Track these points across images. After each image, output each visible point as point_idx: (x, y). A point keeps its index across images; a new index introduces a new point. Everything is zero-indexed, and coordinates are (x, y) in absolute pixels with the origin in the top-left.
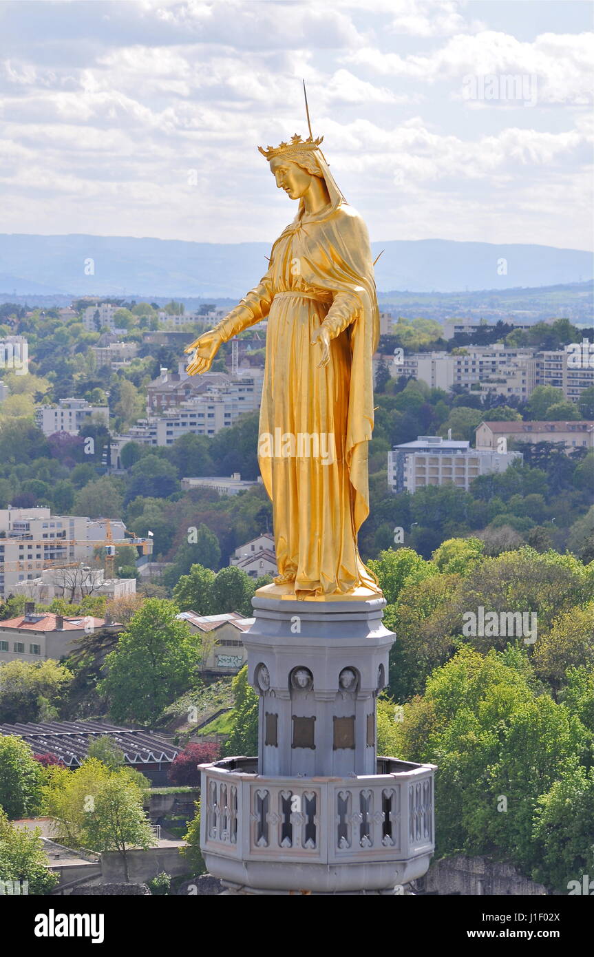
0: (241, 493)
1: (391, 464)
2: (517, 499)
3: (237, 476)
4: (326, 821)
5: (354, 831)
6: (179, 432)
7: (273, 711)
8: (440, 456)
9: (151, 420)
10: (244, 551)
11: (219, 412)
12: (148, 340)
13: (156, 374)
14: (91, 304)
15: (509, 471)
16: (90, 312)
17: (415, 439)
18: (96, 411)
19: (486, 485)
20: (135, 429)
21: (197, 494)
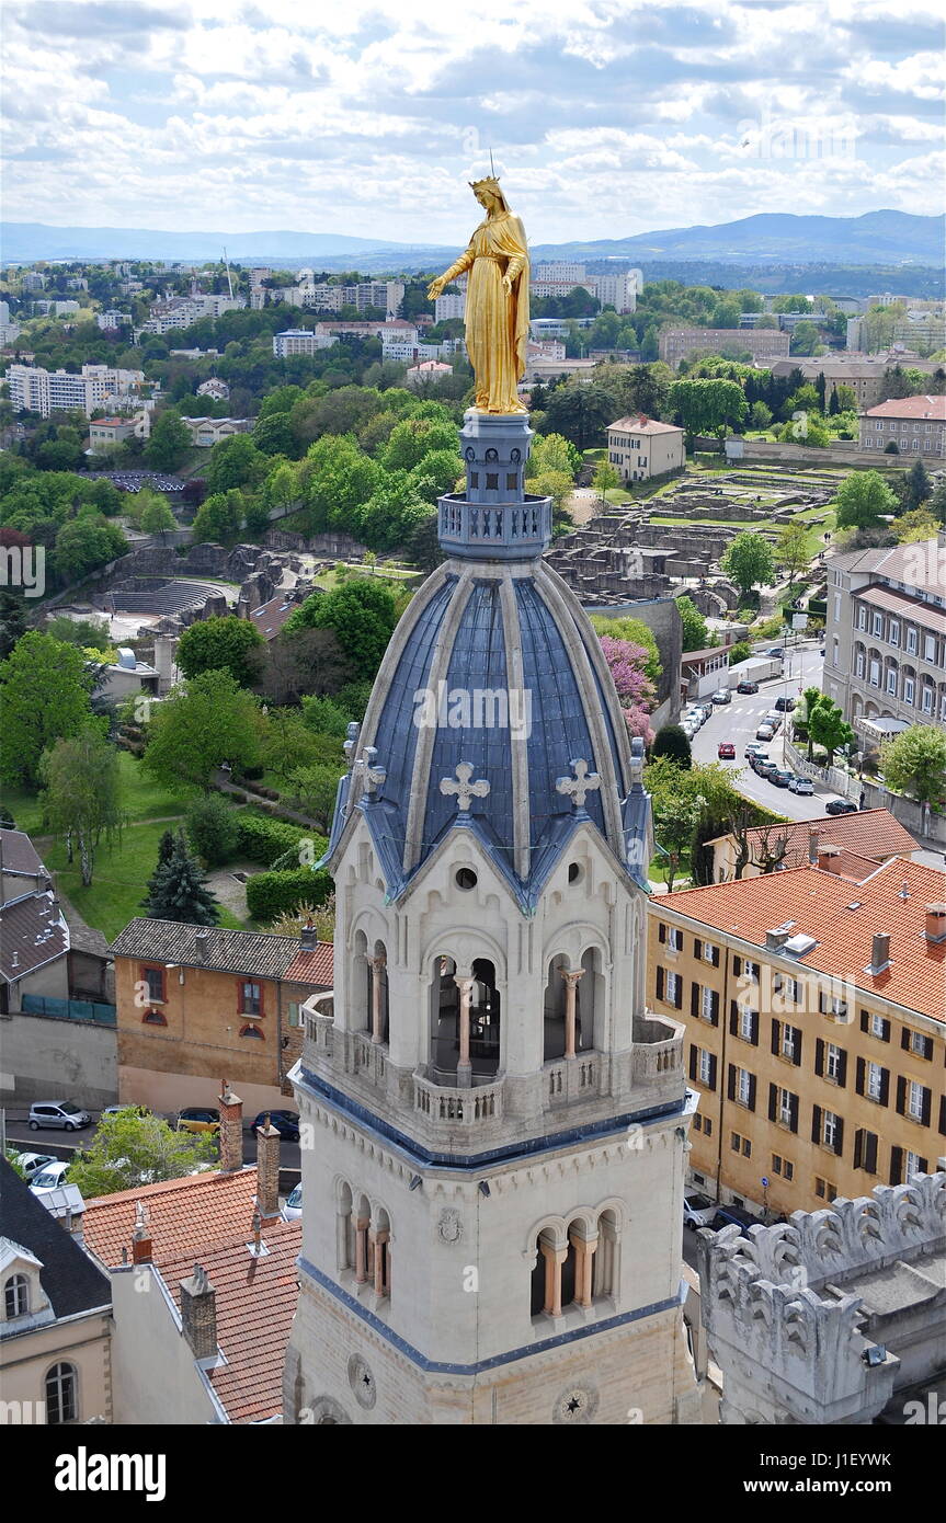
0: (200, 358)
1: (275, 343)
2: (337, 360)
3: (198, 349)
4: (507, 524)
5: (520, 529)
6: (168, 327)
7: (474, 471)
8: (300, 339)
9: (153, 321)
10: (203, 387)
11: (187, 317)
12: (147, 281)
13: (155, 297)
14: (118, 262)
15: (333, 347)
16: (119, 266)
17: (286, 330)
18: (125, 316)
19: (322, 353)
20: (146, 325)
21: (179, 358)
